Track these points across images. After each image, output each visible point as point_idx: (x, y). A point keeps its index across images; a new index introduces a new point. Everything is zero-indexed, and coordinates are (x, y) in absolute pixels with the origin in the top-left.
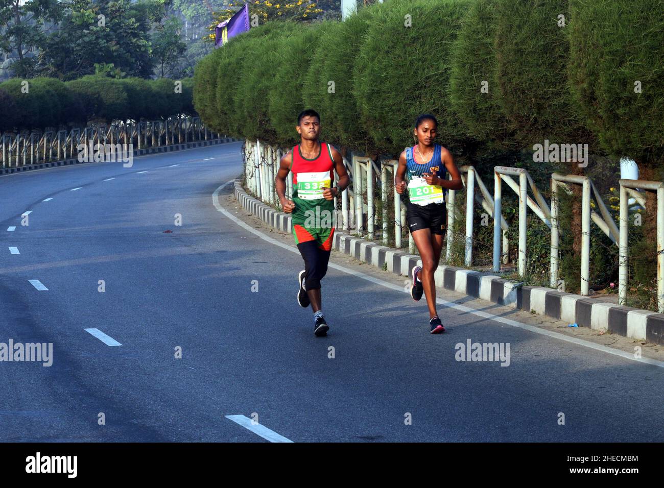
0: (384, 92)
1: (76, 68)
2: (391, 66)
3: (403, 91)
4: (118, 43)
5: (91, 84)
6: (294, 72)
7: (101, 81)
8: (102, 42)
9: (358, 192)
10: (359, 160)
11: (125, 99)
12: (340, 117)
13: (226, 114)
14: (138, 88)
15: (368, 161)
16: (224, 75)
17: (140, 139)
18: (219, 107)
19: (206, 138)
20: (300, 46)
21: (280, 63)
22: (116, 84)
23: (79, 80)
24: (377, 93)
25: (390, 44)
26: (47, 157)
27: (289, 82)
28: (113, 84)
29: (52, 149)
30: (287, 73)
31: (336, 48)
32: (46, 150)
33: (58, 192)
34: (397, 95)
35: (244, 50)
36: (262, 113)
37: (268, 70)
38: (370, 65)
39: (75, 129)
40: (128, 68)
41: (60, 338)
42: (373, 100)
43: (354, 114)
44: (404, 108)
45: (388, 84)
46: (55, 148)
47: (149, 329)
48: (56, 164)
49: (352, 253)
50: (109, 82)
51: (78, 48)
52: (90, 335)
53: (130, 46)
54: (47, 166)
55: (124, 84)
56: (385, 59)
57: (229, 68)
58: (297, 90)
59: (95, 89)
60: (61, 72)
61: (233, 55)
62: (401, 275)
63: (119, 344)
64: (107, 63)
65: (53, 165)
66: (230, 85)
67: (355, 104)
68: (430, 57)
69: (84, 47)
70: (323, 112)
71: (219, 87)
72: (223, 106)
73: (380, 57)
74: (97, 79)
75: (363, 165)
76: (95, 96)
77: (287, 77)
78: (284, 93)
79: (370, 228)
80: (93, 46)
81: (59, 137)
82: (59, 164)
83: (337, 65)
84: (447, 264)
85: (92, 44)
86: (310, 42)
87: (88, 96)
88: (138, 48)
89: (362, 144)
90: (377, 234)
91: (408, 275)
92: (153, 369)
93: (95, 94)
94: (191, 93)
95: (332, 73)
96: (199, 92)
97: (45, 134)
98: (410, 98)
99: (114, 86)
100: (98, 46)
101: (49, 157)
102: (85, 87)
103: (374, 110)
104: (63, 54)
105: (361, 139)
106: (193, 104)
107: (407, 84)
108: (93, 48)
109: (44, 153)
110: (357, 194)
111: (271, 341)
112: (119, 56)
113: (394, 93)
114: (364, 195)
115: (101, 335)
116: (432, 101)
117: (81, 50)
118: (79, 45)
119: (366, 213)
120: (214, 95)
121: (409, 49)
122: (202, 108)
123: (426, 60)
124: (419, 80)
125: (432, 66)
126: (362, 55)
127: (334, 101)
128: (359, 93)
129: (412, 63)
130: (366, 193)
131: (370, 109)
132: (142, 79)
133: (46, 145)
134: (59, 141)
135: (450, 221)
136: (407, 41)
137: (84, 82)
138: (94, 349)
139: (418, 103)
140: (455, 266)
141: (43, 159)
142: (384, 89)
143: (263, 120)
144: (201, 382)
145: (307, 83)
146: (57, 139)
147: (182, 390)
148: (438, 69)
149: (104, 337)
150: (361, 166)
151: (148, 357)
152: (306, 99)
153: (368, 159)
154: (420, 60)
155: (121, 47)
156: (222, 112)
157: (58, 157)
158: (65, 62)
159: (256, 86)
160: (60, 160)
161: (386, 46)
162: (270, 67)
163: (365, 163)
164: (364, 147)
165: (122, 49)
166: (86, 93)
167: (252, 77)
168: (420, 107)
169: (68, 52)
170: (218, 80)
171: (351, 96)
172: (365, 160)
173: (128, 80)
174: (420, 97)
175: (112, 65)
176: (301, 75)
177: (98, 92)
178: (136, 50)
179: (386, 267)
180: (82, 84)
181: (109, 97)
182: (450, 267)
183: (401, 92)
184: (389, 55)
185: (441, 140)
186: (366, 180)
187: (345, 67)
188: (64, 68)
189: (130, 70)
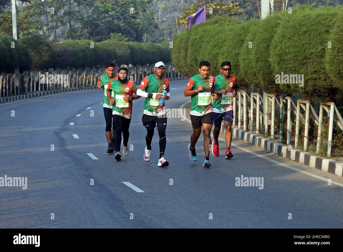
0: (287, 60)
1: (100, 35)
2: (292, 46)
3: (297, 60)
4: (124, 22)
5: (111, 44)
6: (234, 46)
7: (117, 43)
8: (116, 21)
9: (266, 113)
10: (267, 95)
11: (129, 54)
12: (261, 72)
13: (192, 66)
14: (136, 48)
15: (273, 96)
16: (193, 45)
17: (136, 76)
18: (189, 62)
19: (172, 76)
20: (238, 32)
21: (226, 40)
22: (124, 45)
23: (104, 42)
24: (283, 60)
25: (292, 34)
26: (85, 84)
27: (231, 51)
28: (122, 45)
29: (88, 79)
30: (230, 47)
31: (260, 35)
32: (85, 80)
33: (94, 104)
34: (294, 62)
35: (204, 31)
36: (214, 67)
37: (218, 44)
38: (280, 45)
39: (101, 69)
40: (130, 36)
41: (110, 186)
42: (281, 64)
43: (269, 71)
44: (298, 69)
45: (289, 56)
46: (89, 79)
47: (158, 184)
48: (90, 88)
49: (262, 146)
50: (120, 44)
51: (102, 24)
52: (126, 185)
53: (130, 24)
54: (85, 89)
55: (129, 45)
56: (288, 42)
57: (195, 41)
58: (236, 56)
59: (113, 47)
60: (92, 37)
61: (197, 34)
62: (290, 160)
63: (142, 191)
64: (118, 33)
65: (88, 88)
66: (196, 51)
67: (270, 66)
68: (313, 42)
69: (106, 24)
70: (250, 69)
71: (189, 51)
72: (191, 62)
73: (285, 41)
74: (114, 41)
75: (269, 98)
76: (113, 51)
77: (230, 48)
78: (228, 57)
79: (272, 133)
80: (110, 23)
81: (92, 73)
82: (92, 88)
83: (260, 44)
84: (317, 155)
85: (110, 22)
86: (244, 30)
87: (109, 51)
88: (135, 25)
89: (272, 87)
90: (276, 136)
91: (294, 160)
92: (163, 206)
93: (113, 50)
94: (171, 53)
95: (257, 48)
96: (176, 53)
97: (85, 71)
98: (301, 64)
99: (123, 46)
100: (113, 24)
101: (86, 84)
102: (107, 46)
103: (281, 69)
104: (93, 27)
105: (272, 85)
106: (171, 59)
107: (300, 56)
108: (111, 25)
109: (84, 82)
110: (265, 114)
111: (225, 193)
112: (124, 29)
113: (293, 61)
114: (270, 115)
115: (132, 186)
116: (313, 66)
117: (104, 25)
118: (103, 23)
119: (270, 124)
120: (186, 56)
121: (302, 37)
122: (177, 62)
123: (311, 43)
124: (306, 54)
125: (314, 47)
126: (276, 39)
127: (258, 64)
128: (273, 60)
129: (303, 45)
130: (271, 114)
131: (279, 69)
132: (139, 43)
133: (85, 77)
134: (92, 75)
135: (319, 132)
136: (300, 33)
137: (107, 43)
138: (130, 193)
139: (305, 67)
140: (321, 156)
141: (83, 85)
142: (287, 58)
143: (215, 71)
144: (191, 214)
145: (242, 52)
146: (91, 74)
147: (181, 218)
148: (317, 49)
149: (134, 187)
150: (268, 99)
151: (159, 199)
152: (241, 61)
153: (273, 95)
154: (307, 43)
155: (125, 24)
156: (190, 65)
157: (91, 84)
158: (94, 31)
159: (211, 52)
160: (92, 86)
161: (289, 35)
162: (219, 42)
163: (271, 98)
164: (273, 89)
165: (126, 25)
166: (108, 49)
167: (209, 47)
168: (307, 69)
169: (97, 26)
170: (189, 47)
171: (267, 61)
172: (271, 95)
173: (131, 43)
174: (307, 64)
175: (120, 34)
176: (238, 48)
177: (114, 49)
178: (133, 26)
179: (282, 155)
180: (106, 44)
181: (120, 52)
182: (319, 157)
183: (296, 61)
184: (291, 40)
185: (318, 88)
186: (271, 106)
187: (265, 45)
188: (94, 34)
189: (130, 37)
